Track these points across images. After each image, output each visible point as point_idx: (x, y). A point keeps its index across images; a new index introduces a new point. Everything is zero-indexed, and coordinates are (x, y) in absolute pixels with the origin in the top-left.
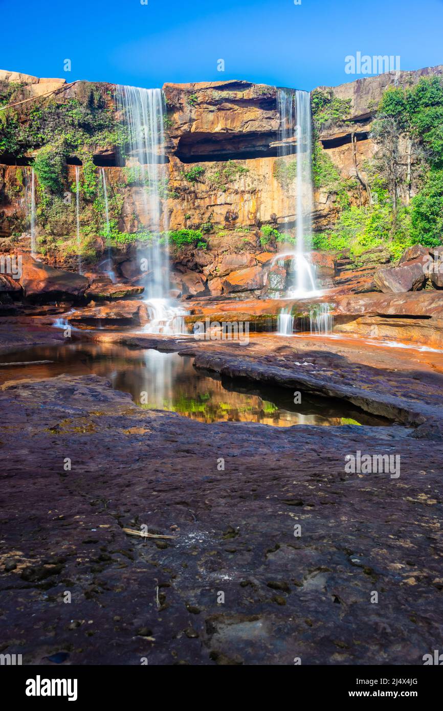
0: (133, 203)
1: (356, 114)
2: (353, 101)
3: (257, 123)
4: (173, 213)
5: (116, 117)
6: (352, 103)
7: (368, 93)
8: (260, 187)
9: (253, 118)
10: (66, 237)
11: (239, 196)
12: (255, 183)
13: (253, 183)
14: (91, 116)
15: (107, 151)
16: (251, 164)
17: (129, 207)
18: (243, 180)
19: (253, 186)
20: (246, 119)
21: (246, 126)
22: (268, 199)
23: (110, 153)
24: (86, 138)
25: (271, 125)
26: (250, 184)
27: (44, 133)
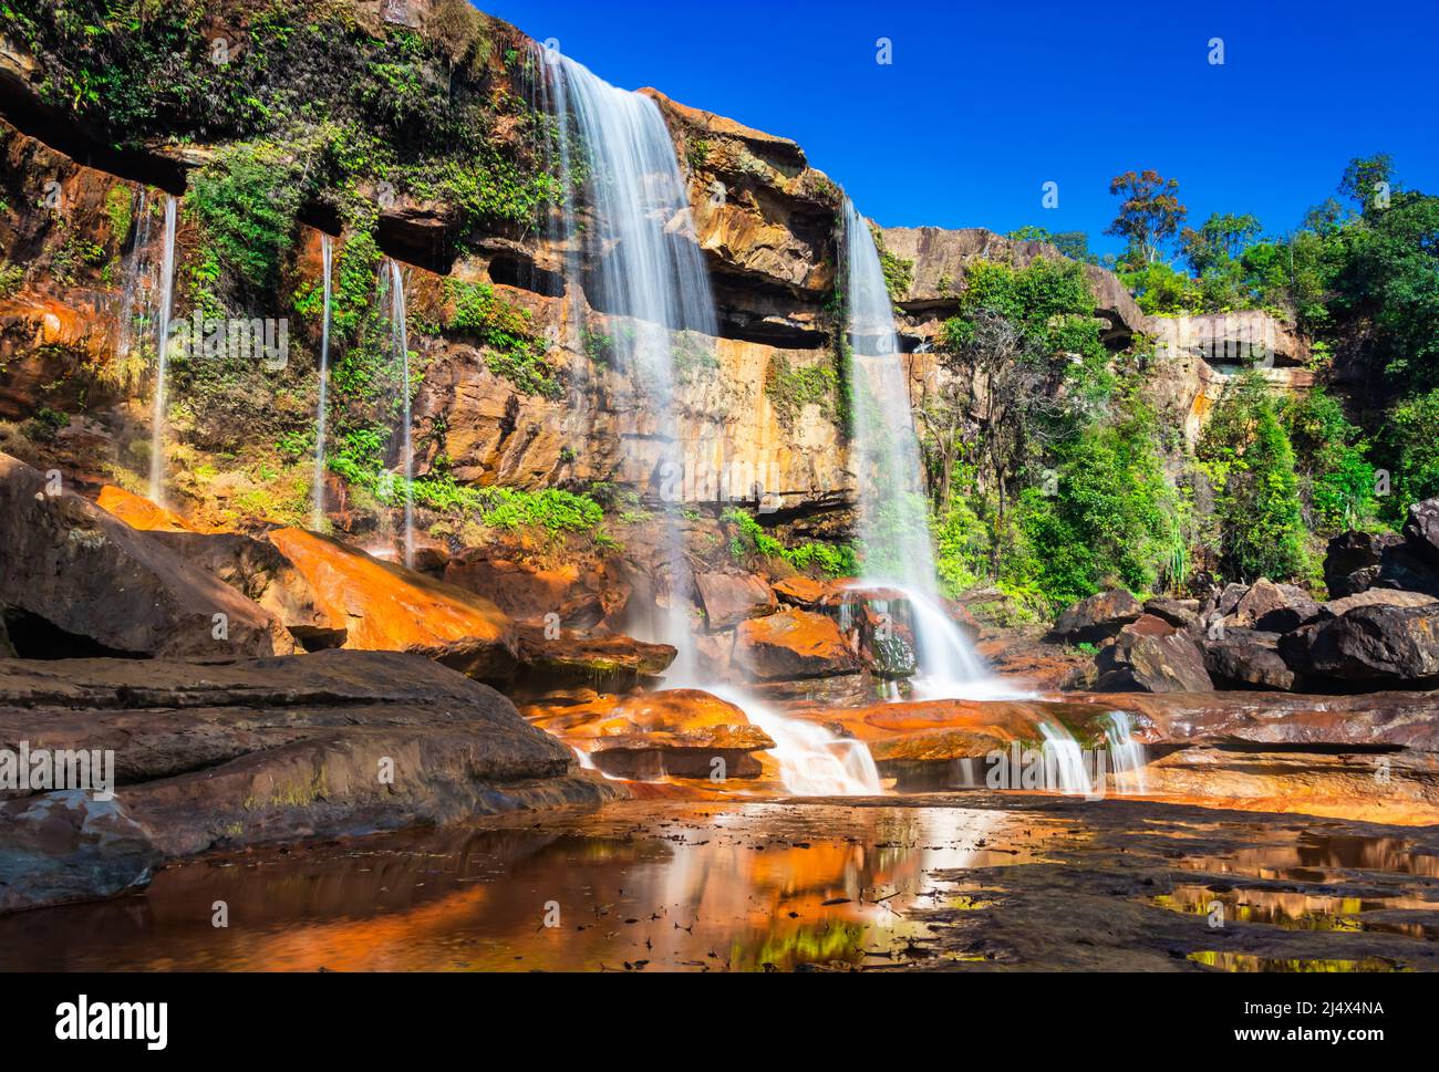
0: (450, 389)
1: (918, 295)
2: (914, 266)
3: (773, 257)
4: (537, 439)
5: (499, 129)
6: (913, 271)
7: (941, 259)
8: (736, 412)
9: (771, 242)
10: (228, 456)
11: (690, 423)
12: (728, 398)
13: (722, 398)
14: (446, 102)
15: (430, 215)
16: (726, 349)
17: (433, 398)
18: (704, 385)
19: (723, 405)
20: (760, 240)
21: (754, 256)
22: (750, 444)
23: (435, 223)
24: (383, 159)
25: (792, 270)
26: (718, 400)
27: (266, 99)
